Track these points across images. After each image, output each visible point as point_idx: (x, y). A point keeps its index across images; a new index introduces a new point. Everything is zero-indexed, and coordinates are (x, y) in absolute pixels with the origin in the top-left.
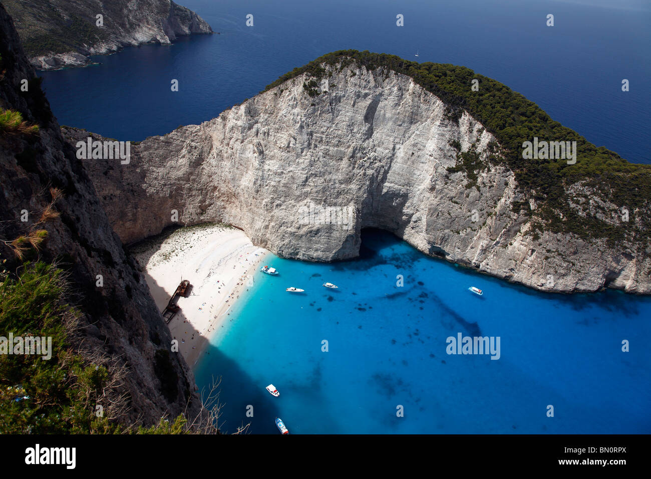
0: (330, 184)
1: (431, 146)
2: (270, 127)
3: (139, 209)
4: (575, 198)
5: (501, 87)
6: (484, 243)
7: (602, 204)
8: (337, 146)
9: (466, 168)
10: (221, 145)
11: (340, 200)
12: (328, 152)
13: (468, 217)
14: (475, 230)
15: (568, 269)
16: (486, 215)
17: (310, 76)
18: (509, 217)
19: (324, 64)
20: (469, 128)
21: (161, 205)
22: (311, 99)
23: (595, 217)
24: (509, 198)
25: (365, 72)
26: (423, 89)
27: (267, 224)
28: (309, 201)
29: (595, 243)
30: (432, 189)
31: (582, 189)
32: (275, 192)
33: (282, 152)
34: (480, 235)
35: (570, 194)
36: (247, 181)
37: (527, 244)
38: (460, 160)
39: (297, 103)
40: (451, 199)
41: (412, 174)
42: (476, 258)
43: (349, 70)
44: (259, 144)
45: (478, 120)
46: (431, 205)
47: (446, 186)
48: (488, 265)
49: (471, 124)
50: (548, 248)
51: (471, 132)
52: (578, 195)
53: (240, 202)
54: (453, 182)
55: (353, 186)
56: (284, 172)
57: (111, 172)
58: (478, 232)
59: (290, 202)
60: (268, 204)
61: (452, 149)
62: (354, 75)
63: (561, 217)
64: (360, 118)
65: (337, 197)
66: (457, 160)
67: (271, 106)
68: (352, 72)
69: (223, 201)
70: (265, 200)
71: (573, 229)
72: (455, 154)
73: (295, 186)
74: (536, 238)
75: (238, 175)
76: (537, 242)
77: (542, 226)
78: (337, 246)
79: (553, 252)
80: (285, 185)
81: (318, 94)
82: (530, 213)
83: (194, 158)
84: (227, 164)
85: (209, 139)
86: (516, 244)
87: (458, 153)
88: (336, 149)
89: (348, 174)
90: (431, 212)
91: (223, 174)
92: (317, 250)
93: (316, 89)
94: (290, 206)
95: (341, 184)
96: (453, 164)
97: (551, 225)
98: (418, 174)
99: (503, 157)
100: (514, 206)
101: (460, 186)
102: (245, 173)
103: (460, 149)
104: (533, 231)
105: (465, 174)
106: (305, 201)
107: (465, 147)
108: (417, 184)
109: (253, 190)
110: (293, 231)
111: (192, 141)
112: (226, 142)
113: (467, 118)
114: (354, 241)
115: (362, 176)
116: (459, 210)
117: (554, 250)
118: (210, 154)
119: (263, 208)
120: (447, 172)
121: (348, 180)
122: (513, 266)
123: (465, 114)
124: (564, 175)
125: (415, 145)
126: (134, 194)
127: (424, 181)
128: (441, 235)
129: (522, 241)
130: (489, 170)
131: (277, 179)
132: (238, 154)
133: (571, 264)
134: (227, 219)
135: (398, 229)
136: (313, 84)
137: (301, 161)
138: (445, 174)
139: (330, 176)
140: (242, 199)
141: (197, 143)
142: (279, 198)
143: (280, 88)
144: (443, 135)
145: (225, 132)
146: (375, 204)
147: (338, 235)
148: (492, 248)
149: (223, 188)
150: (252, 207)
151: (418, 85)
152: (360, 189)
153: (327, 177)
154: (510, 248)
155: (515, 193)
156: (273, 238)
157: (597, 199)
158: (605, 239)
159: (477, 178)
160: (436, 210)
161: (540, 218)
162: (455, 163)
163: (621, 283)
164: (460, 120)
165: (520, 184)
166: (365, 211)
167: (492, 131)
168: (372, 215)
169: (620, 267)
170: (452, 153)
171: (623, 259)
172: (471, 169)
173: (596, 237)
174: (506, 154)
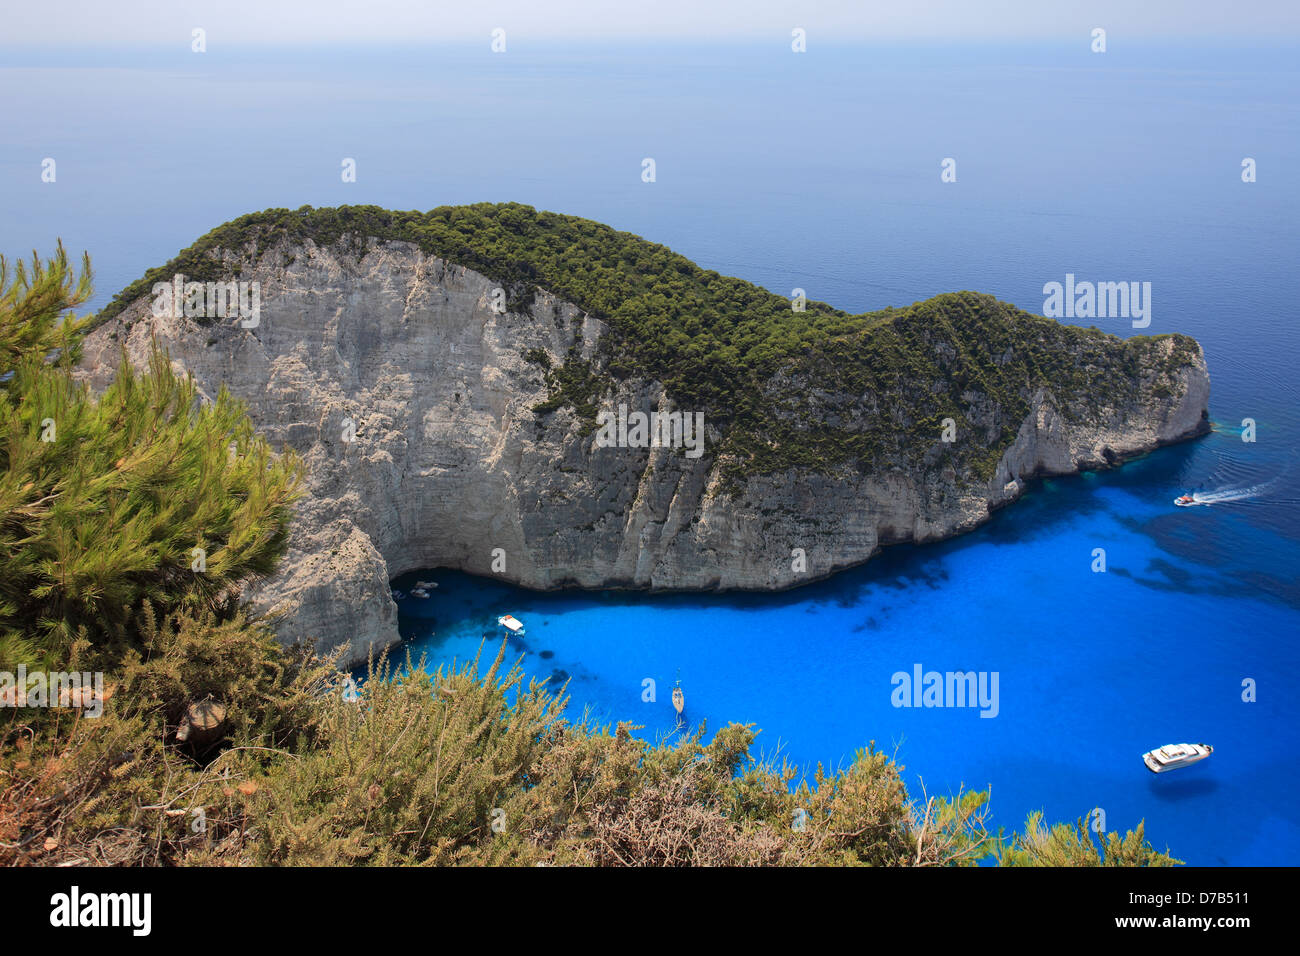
4: (782, 402)
5: (593, 228)
6: (645, 533)
7: (829, 399)
8: (293, 419)
9: (571, 399)
14: (621, 514)
15: (811, 534)
16: (633, 479)
17: (190, 281)
18: (678, 470)
19: (216, 250)
20: (555, 319)
22: (204, 330)
23: (827, 428)
25: (313, 250)
30: (514, 456)
31: (788, 381)
34: (634, 521)
35: (772, 395)
37: (724, 511)
38: (554, 385)
40: (559, 465)
41: (466, 437)
42: (639, 569)
43: (277, 254)
45: (567, 300)
46: (523, 488)
47: (541, 443)
48: (665, 574)
49: (556, 310)
50: (764, 506)
51: (560, 324)
52: (786, 396)
54: (553, 431)
55: (350, 496)
58: (627, 515)
61: (533, 366)
62: (292, 260)
63: (770, 443)
64: (328, 348)
65: (319, 528)
66: (549, 387)
68: (286, 256)
71: (796, 458)
72: (543, 375)
74: (737, 495)
76: (741, 502)
77: (741, 469)
79: (775, 511)
82: (712, 452)
86: (705, 517)
87: (547, 374)
88: (289, 426)
89: (330, 474)
90: (527, 504)
95: (321, 497)
96: (542, 397)
97: (757, 463)
98: (480, 434)
99: (634, 360)
103: (548, 366)
104: (729, 483)
105: (572, 409)
107: (557, 357)
108: (481, 454)
113: (545, 301)
114: (381, 610)
116: (581, 485)
117: (776, 507)
120: (536, 415)
121: (336, 486)
122: (713, 561)
123: (539, 294)
124: (752, 364)
125: (457, 378)
127: (494, 444)
128: (558, 543)
129: (714, 507)
130: (615, 391)
133: (813, 524)
135: (468, 557)
138: (532, 419)
143: (121, 322)
144: (508, 345)
146: (405, 520)
148: (665, 540)
151: (433, 257)
154: (696, 527)
157: (818, 392)
158: (854, 461)
159: (597, 412)
160: (534, 496)
161: (734, 456)
162: (547, 395)
163: (904, 530)
164: (532, 307)
165: (679, 402)
166: (388, 540)
167: (599, 315)
168: (406, 545)
169: (894, 502)
170: (535, 376)
171: (894, 487)
172: (580, 397)
173: (839, 461)
174: (638, 353)
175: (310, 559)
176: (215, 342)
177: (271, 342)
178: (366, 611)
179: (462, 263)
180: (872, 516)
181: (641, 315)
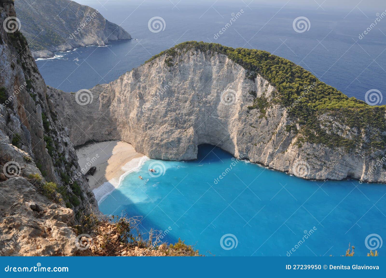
0: (179, 116)
1: (239, 94)
2: (146, 84)
3: (72, 129)
4: (324, 123)
5: (275, 57)
6: (270, 151)
7: (340, 126)
8: (184, 94)
9: (259, 107)
10: (119, 95)
11: (185, 125)
12: (178, 98)
13: (261, 135)
14: (265, 144)
15: (321, 166)
16: (271, 134)
17: (169, 56)
18: (285, 135)
19: (177, 49)
20: (261, 84)
21: (85, 128)
22: (169, 68)
23: (338, 135)
24: (284, 123)
25: (200, 53)
26: (233, 62)
27: (143, 138)
28: (167, 125)
29: (338, 150)
30: (239, 119)
31: (327, 117)
32: (148, 120)
33: (152, 97)
34: (268, 146)
35: (321, 120)
36: (133, 114)
37: (295, 150)
38: (256, 102)
39: (161, 70)
40: (251, 125)
41: (228, 111)
42: (267, 161)
43: (190, 52)
44: (140, 93)
45: (266, 79)
46: (239, 128)
47: (247, 117)
48: (274, 164)
49: (262, 81)
50: (308, 153)
51: (262, 86)
52: (326, 121)
53: (130, 127)
54: (252, 115)
56: (153, 109)
57: (58, 107)
58: (267, 144)
59: (157, 126)
60: (144, 127)
61: (251, 95)
62: (194, 54)
63: (315, 134)
64: (197, 78)
65: (184, 123)
66: (254, 102)
67: (147, 72)
68: (192, 53)
69: (120, 127)
70: (143, 125)
71: (323, 141)
72: (253, 99)
73: (159, 116)
74: (300, 146)
75: (128, 111)
76: (301, 149)
77: (303, 139)
78: (183, 152)
80: (154, 116)
81: (173, 65)
82: (296, 132)
83: (105, 102)
84: (123, 105)
85: (113, 91)
86: (289, 151)
87: (255, 98)
88: (183, 96)
89: (189, 110)
90: (239, 133)
91: (120, 111)
92: (171, 154)
93: (172, 62)
94: (156, 128)
95: (186, 116)
96: (251, 104)
97: (309, 139)
98: (232, 111)
99: (280, 100)
100: (287, 128)
101: (256, 117)
102: (132, 110)
103: (256, 96)
104: (299, 142)
106: (165, 125)
107: (259, 94)
108: (231, 116)
109: (136, 119)
110: (157, 142)
111: (105, 93)
112: (122, 93)
113: (259, 78)
114: (193, 149)
115: (198, 111)
116: (256, 131)
117: (312, 154)
118: (114, 100)
119: (141, 130)
120: (248, 109)
121: (190, 114)
122: (288, 164)
123: (258, 76)
124: (317, 110)
126: (70, 121)
127: (235, 115)
128: (245, 146)
129: (292, 148)
130: (272, 107)
131: (149, 113)
132: (128, 99)
133: (323, 163)
134: (124, 138)
136: (170, 60)
137: (163, 102)
138: (246, 110)
139: (179, 111)
140: (131, 125)
141: (107, 94)
142: (150, 124)
143: (152, 62)
144: (245, 88)
145: (122, 87)
146: (207, 129)
147: (183, 145)
148: (275, 154)
149: (121, 119)
150: (136, 129)
151: (231, 60)
152: (197, 119)
154: (286, 153)
155: (287, 120)
156: (146, 147)
157: (337, 123)
158: (343, 148)
159: (266, 112)
160: (242, 131)
161: (302, 135)
162: (253, 104)
163: (358, 176)
164: (255, 79)
165: (290, 115)
166: (200, 132)
167: (274, 85)
168: (206, 136)
169: (356, 165)
170: (251, 98)
171: (356, 160)
172: (262, 107)
173: (338, 146)
174: (282, 98)
175: (179, 130)
176: (170, 71)
177: (184, 74)
178: (189, 148)
179: (238, 63)
180: (346, 167)
181: (285, 88)
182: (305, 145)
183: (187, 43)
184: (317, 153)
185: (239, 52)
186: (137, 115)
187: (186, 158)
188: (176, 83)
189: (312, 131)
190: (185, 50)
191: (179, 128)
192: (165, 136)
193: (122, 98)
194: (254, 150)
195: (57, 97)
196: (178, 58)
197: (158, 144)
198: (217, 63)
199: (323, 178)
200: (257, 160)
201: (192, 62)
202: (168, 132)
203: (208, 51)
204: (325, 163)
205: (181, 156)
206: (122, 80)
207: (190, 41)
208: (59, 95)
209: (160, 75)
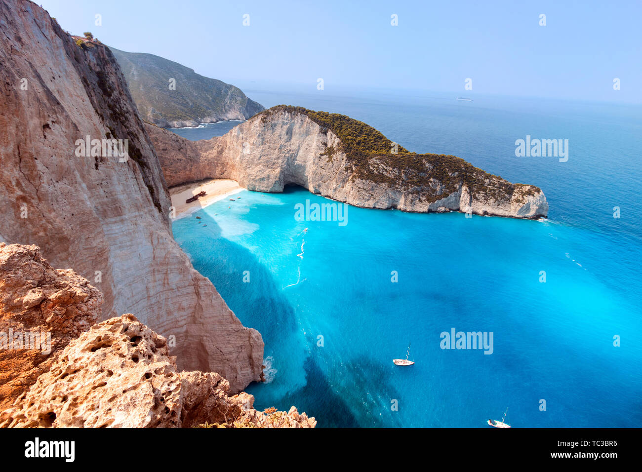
0: (270, 159)
1: (314, 144)
2: (247, 135)
3: (193, 167)
6: (334, 186)
7: (385, 167)
8: (274, 144)
9: (328, 154)
10: (229, 144)
11: (274, 166)
12: (270, 146)
13: (328, 175)
14: (331, 181)
15: (369, 197)
16: (335, 174)
17: (264, 115)
18: (344, 174)
19: (270, 110)
20: (331, 137)
22: (264, 124)
23: (383, 174)
24: (344, 165)
26: (311, 121)
27: (244, 176)
28: (261, 166)
29: (382, 185)
30: (314, 163)
31: (376, 161)
32: (247, 162)
33: (251, 145)
34: (333, 183)
35: (371, 163)
36: (238, 158)
37: (350, 185)
39: (258, 126)
40: (322, 167)
41: (306, 157)
42: (332, 194)
43: (280, 113)
45: (335, 133)
46: (313, 170)
47: (319, 161)
48: (337, 196)
49: (331, 135)
50: (359, 187)
52: (374, 164)
54: (322, 160)
55: (280, 161)
56: (252, 154)
59: (253, 166)
60: (245, 167)
61: (323, 146)
62: (282, 114)
63: (365, 173)
64: (284, 132)
65: (273, 165)
66: (325, 150)
67: (249, 127)
69: (230, 169)
71: (371, 178)
72: (324, 148)
73: (256, 160)
74: (354, 182)
75: (235, 156)
76: (354, 184)
77: (356, 177)
78: (271, 185)
79: (362, 188)
80: (252, 159)
81: (267, 122)
82: (352, 171)
83: (219, 150)
84: (231, 152)
85: (226, 142)
86: (347, 186)
89: (278, 156)
91: (230, 156)
92: (263, 187)
93: (266, 120)
94: (253, 168)
95: (275, 159)
96: (323, 152)
97: (361, 176)
98: (308, 157)
100: (346, 169)
101: (325, 161)
102: (237, 155)
103: (327, 146)
104: (353, 179)
105: (328, 156)
106: (259, 166)
107: (329, 145)
108: (308, 161)
109: (240, 162)
111: (219, 143)
112: (231, 143)
113: (330, 133)
114: (279, 184)
115: (284, 157)
116: (325, 172)
118: (226, 148)
119: (243, 169)
121: (278, 158)
122: (346, 196)
123: (329, 131)
125: (308, 145)
127: (311, 160)
128: (318, 183)
130: (337, 154)
131: (249, 157)
132: (235, 147)
134: (232, 177)
136: (265, 118)
137: (258, 149)
138: (319, 156)
140: (237, 167)
141: (221, 144)
142: (249, 165)
143: (252, 120)
144: (319, 140)
145: (231, 138)
146: (290, 169)
147: (272, 180)
148: (338, 188)
149: (230, 163)
150: (239, 169)
151: (310, 119)
152: (283, 162)
153: (269, 157)
154: (345, 188)
155: (346, 163)
156: (246, 182)
157: (383, 165)
158: (387, 184)
159: (332, 158)
160: (315, 172)
161: (356, 173)
164: (327, 133)
165: (348, 159)
166: (285, 172)
167: (339, 137)
169: (396, 198)
171: (397, 194)
172: (331, 154)
173: (382, 182)
174: (343, 147)
175: (269, 170)
176: (265, 126)
178: (276, 183)
180: (389, 199)
181: (348, 139)
182: (357, 181)
183: (279, 106)
184: (365, 187)
185: (319, 114)
186: (240, 159)
187: (273, 191)
188: (269, 135)
189: (363, 170)
190: (276, 111)
191: (269, 168)
192: (259, 174)
193: (232, 146)
194: (323, 185)
195: (181, 142)
196: (270, 117)
197: (253, 179)
198: (300, 121)
199: (371, 206)
200: (326, 194)
201: (280, 120)
202: (261, 171)
203: (293, 112)
204: (372, 195)
205: (269, 190)
206: (231, 133)
207: (281, 104)
208: (183, 141)
209: (257, 129)
